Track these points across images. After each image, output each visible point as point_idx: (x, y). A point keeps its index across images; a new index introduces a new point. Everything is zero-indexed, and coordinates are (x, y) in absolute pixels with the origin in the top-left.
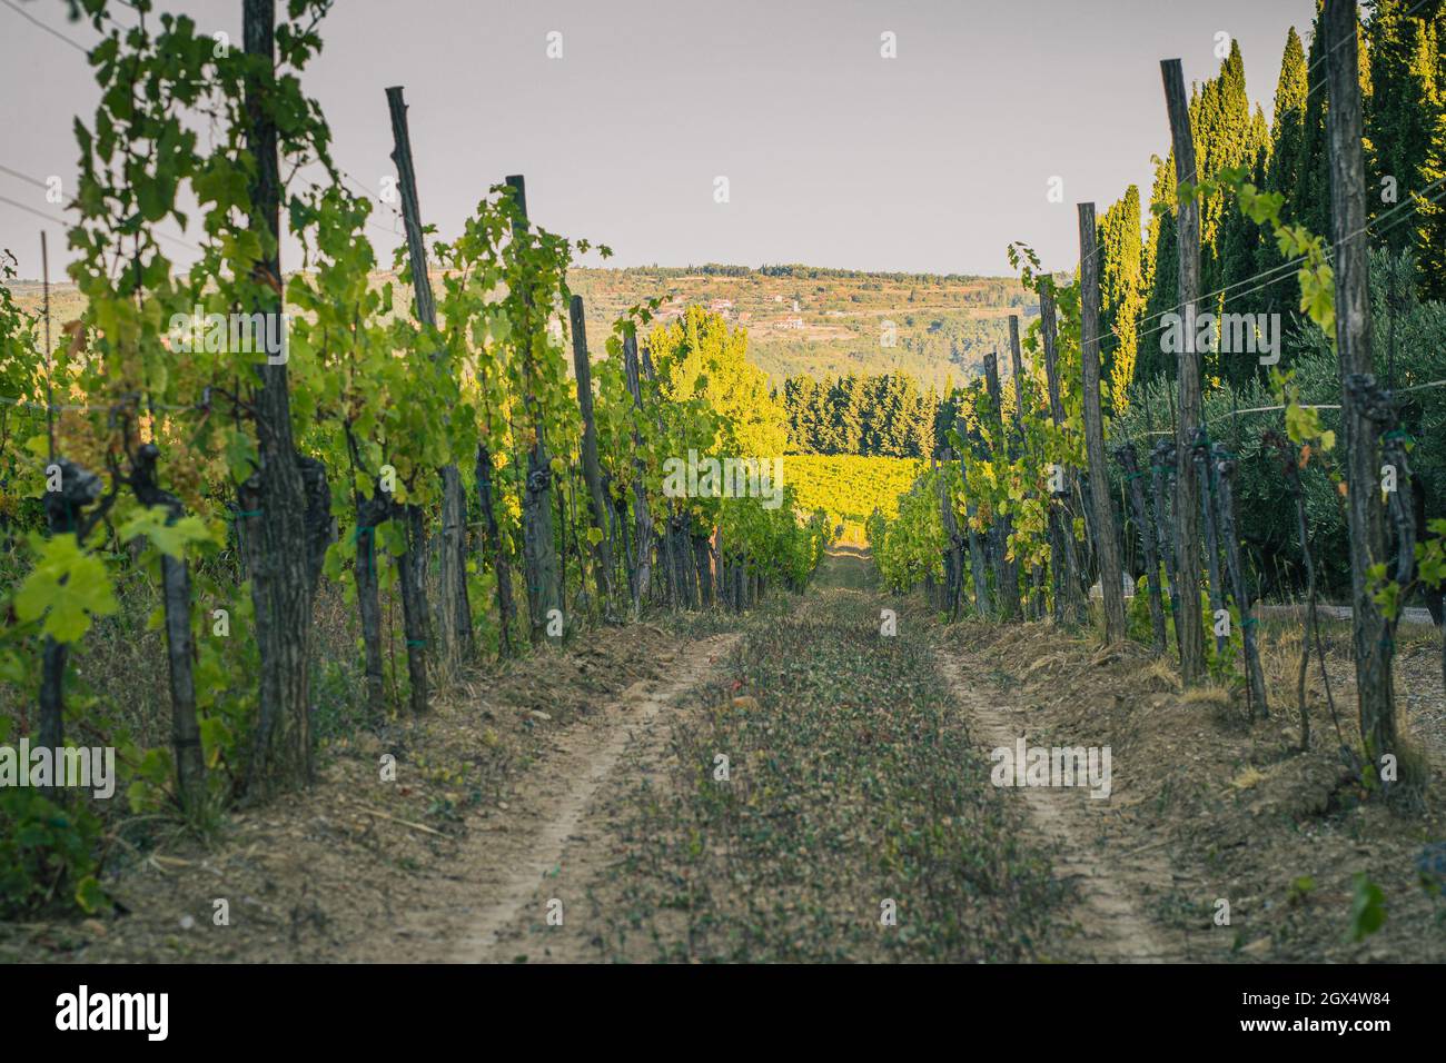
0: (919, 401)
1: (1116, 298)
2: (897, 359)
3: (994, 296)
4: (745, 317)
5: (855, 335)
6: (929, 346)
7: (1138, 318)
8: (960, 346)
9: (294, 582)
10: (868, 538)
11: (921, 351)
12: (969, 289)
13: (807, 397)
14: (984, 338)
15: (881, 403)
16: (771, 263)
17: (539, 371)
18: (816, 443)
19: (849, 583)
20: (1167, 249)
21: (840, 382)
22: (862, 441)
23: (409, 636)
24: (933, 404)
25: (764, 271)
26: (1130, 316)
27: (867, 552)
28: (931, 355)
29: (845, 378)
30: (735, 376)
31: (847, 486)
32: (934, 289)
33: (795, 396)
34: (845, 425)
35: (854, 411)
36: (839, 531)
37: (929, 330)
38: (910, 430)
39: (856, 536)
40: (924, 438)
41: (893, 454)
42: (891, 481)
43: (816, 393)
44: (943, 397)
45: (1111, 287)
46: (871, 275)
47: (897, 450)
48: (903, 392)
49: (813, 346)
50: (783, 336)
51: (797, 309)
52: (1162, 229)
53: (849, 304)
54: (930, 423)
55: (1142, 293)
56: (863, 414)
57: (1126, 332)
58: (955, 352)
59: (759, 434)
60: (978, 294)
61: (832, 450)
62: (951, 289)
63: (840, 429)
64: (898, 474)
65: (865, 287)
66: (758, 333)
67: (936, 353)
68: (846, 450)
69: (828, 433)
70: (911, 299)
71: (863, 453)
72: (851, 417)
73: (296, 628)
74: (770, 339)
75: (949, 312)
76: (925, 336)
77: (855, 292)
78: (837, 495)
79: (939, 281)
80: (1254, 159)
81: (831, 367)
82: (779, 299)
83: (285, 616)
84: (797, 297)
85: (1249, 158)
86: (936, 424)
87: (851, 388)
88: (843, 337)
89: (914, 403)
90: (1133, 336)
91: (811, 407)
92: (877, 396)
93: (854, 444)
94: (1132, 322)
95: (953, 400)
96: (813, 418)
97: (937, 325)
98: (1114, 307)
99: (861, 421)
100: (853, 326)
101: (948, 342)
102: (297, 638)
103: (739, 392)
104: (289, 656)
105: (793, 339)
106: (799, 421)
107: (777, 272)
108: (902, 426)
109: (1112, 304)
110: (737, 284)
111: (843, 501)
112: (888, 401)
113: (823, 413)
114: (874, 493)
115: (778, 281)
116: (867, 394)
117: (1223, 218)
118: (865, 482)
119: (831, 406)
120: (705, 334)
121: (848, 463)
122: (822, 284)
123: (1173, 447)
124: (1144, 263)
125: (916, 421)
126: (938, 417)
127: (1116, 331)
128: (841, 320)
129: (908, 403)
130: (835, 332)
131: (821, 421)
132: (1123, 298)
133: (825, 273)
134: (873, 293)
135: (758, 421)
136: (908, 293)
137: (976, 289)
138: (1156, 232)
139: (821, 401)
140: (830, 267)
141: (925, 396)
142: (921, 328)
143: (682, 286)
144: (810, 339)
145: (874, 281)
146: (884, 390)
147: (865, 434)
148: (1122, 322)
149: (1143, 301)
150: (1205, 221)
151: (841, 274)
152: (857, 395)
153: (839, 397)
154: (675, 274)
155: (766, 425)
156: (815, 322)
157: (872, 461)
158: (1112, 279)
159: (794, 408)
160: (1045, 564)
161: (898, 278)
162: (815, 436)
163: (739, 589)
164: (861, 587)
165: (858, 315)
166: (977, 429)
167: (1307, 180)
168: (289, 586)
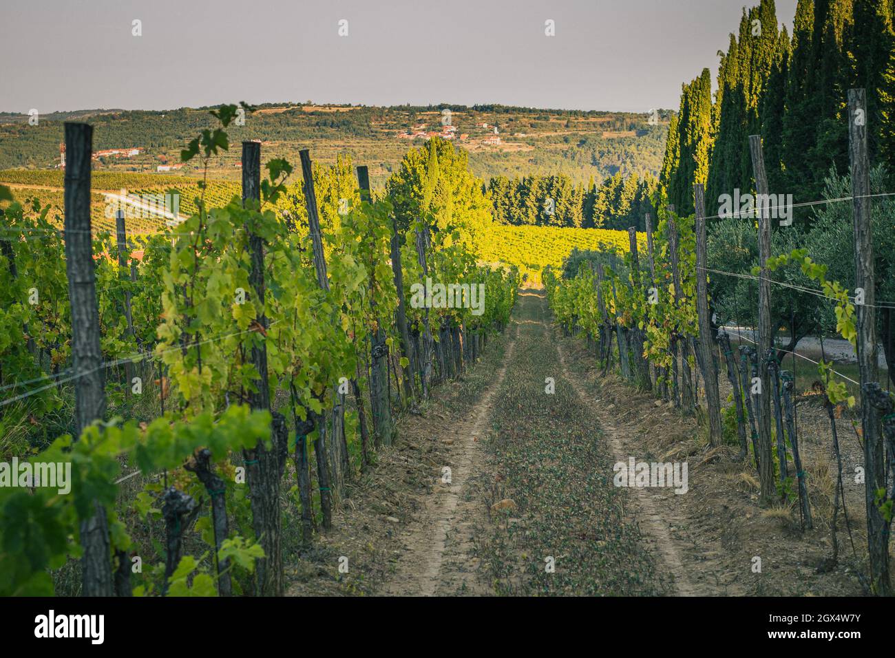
0: (573, 192)
1: (696, 138)
2: (559, 163)
3: (618, 124)
4: (464, 137)
5: (533, 149)
6: (578, 155)
7: (709, 151)
8: (597, 155)
9: (273, 495)
10: (543, 282)
11: (573, 158)
12: (603, 120)
13: (503, 189)
14: (612, 150)
15: (549, 193)
16: (481, 104)
17: (379, 288)
18: (509, 218)
19: (533, 317)
20: (727, 110)
21: (524, 180)
22: (538, 217)
23: (321, 486)
24: (581, 193)
25: (476, 108)
26: (704, 149)
27: (543, 292)
28: (579, 161)
29: (527, 178)
30: (460, 180)
31: (528, 246)
32: (581, 120)
33: (496, 189)
34: (527, 207)
35: (533, 198)
36: (525, 278)
37: (578, 146)
38: (568, 209)
39: (535, 281)
40: (576, 215)
41: (557, 225)
42: (556, 242)
43: (509, 187)
44: (588, 188)
45: (693, 131)
46: (542, 111)
47: (559, 222)
48: (563, 186)
49: (506, 155)
50: (488, 149)
51: (496, 131)
52: (724, 97)
53: (529, 129)
54: (580, 206)
55: (712, 135)
56: (538, 200)
57: (702, 159)
58: (594, 158)
59: (475, 216)
60: (609, 123)
61: (519, 223)
62: (592, 120)
63: (524, 209)
64: (561, 238)
65: (538, 119)
66: (472, 147)
67: (583, 159)
68: (528, 223)
69: (517, 212)
70: (567, 126)
71: (538, 224)
72: (531, 202)
73: (274, 521)
74: (480, 151)
75: (591, 133)
76: (576, 149)
77: (533, 121)
78: (523, 251)
79: (584, 114)
80: (781, 58)
81: (517, 168)
82: (485, 125)
83: (268, 514)
84: (497, 125)
85: (778, 57)
86: (584, 206)
87: (531, 183)
88: (525, 149)
89: (570, 193)
90: (706, 161)
91: (506, 195)
92: (547, 189)
93: (532, 218)
94: (706, 153)
95: (594, 191)
96: (507, 202)
97: (583, 142)
98: (694, 144)
99: (537, 204)
100: (531, 142)
101: (590, 153)
102: (275, 526)
103: (463, 190)
104: (270, 536)
105: (494, 150)
106: (499, 205)
107: (484, 109)
108: (562, 207)
109: (693, 141)
110: (459, 116)
111: (527, 256)
112: (553, 192)
113: (513, 199)
114: (546, 250)
115: (485, 115)
116: (541, 187)
117: (762, 93)
118: (540, 243)
119: (518, 195)
120: (441, 154)
121: (529, 230)
122: (512, 116)
123: (754, 351)
124: (713, 117)
125: (571, 204)
126: (585, 202)
127: (695, 158)
128: (523, 139)
129: (566, 193)
130: (520, 146)
131: (512, 204)
132: (700, 138)
133: (514, 109)
134: (544, 122)
135: (474, 207)
136: (565, 122)
137: (608, 119)
138: (721, 99)
139: (512, 193)
140: (517, 106)
141: (576, 188)
142: (573, 144)
143: (425, 118)
144: (505, 151)
145: (544, 114)
146: (551, 185)
147: (539, 212)
148: (699, 153)
149: (712, 141)
150: (751, 95)
151: (523, 110)
152: (534, 188)
153: (523, 189)
154: (421, 110)
155: (480, 211)
156: (508, 140)
157: (544, 230)
158: (693, 126)
159: (495, 196)
160: (668, 367)
161: (559, 112)
162: (509, 214)
163: (474, 346)
164: (541, 319)
165: (534, 135)
166: (609, 209)
167: (814, 74)
168: (270, 498)
